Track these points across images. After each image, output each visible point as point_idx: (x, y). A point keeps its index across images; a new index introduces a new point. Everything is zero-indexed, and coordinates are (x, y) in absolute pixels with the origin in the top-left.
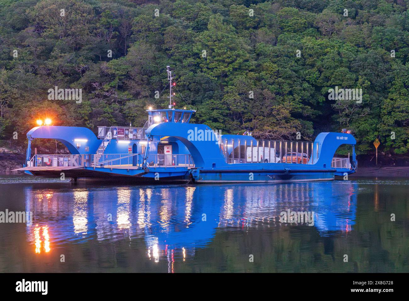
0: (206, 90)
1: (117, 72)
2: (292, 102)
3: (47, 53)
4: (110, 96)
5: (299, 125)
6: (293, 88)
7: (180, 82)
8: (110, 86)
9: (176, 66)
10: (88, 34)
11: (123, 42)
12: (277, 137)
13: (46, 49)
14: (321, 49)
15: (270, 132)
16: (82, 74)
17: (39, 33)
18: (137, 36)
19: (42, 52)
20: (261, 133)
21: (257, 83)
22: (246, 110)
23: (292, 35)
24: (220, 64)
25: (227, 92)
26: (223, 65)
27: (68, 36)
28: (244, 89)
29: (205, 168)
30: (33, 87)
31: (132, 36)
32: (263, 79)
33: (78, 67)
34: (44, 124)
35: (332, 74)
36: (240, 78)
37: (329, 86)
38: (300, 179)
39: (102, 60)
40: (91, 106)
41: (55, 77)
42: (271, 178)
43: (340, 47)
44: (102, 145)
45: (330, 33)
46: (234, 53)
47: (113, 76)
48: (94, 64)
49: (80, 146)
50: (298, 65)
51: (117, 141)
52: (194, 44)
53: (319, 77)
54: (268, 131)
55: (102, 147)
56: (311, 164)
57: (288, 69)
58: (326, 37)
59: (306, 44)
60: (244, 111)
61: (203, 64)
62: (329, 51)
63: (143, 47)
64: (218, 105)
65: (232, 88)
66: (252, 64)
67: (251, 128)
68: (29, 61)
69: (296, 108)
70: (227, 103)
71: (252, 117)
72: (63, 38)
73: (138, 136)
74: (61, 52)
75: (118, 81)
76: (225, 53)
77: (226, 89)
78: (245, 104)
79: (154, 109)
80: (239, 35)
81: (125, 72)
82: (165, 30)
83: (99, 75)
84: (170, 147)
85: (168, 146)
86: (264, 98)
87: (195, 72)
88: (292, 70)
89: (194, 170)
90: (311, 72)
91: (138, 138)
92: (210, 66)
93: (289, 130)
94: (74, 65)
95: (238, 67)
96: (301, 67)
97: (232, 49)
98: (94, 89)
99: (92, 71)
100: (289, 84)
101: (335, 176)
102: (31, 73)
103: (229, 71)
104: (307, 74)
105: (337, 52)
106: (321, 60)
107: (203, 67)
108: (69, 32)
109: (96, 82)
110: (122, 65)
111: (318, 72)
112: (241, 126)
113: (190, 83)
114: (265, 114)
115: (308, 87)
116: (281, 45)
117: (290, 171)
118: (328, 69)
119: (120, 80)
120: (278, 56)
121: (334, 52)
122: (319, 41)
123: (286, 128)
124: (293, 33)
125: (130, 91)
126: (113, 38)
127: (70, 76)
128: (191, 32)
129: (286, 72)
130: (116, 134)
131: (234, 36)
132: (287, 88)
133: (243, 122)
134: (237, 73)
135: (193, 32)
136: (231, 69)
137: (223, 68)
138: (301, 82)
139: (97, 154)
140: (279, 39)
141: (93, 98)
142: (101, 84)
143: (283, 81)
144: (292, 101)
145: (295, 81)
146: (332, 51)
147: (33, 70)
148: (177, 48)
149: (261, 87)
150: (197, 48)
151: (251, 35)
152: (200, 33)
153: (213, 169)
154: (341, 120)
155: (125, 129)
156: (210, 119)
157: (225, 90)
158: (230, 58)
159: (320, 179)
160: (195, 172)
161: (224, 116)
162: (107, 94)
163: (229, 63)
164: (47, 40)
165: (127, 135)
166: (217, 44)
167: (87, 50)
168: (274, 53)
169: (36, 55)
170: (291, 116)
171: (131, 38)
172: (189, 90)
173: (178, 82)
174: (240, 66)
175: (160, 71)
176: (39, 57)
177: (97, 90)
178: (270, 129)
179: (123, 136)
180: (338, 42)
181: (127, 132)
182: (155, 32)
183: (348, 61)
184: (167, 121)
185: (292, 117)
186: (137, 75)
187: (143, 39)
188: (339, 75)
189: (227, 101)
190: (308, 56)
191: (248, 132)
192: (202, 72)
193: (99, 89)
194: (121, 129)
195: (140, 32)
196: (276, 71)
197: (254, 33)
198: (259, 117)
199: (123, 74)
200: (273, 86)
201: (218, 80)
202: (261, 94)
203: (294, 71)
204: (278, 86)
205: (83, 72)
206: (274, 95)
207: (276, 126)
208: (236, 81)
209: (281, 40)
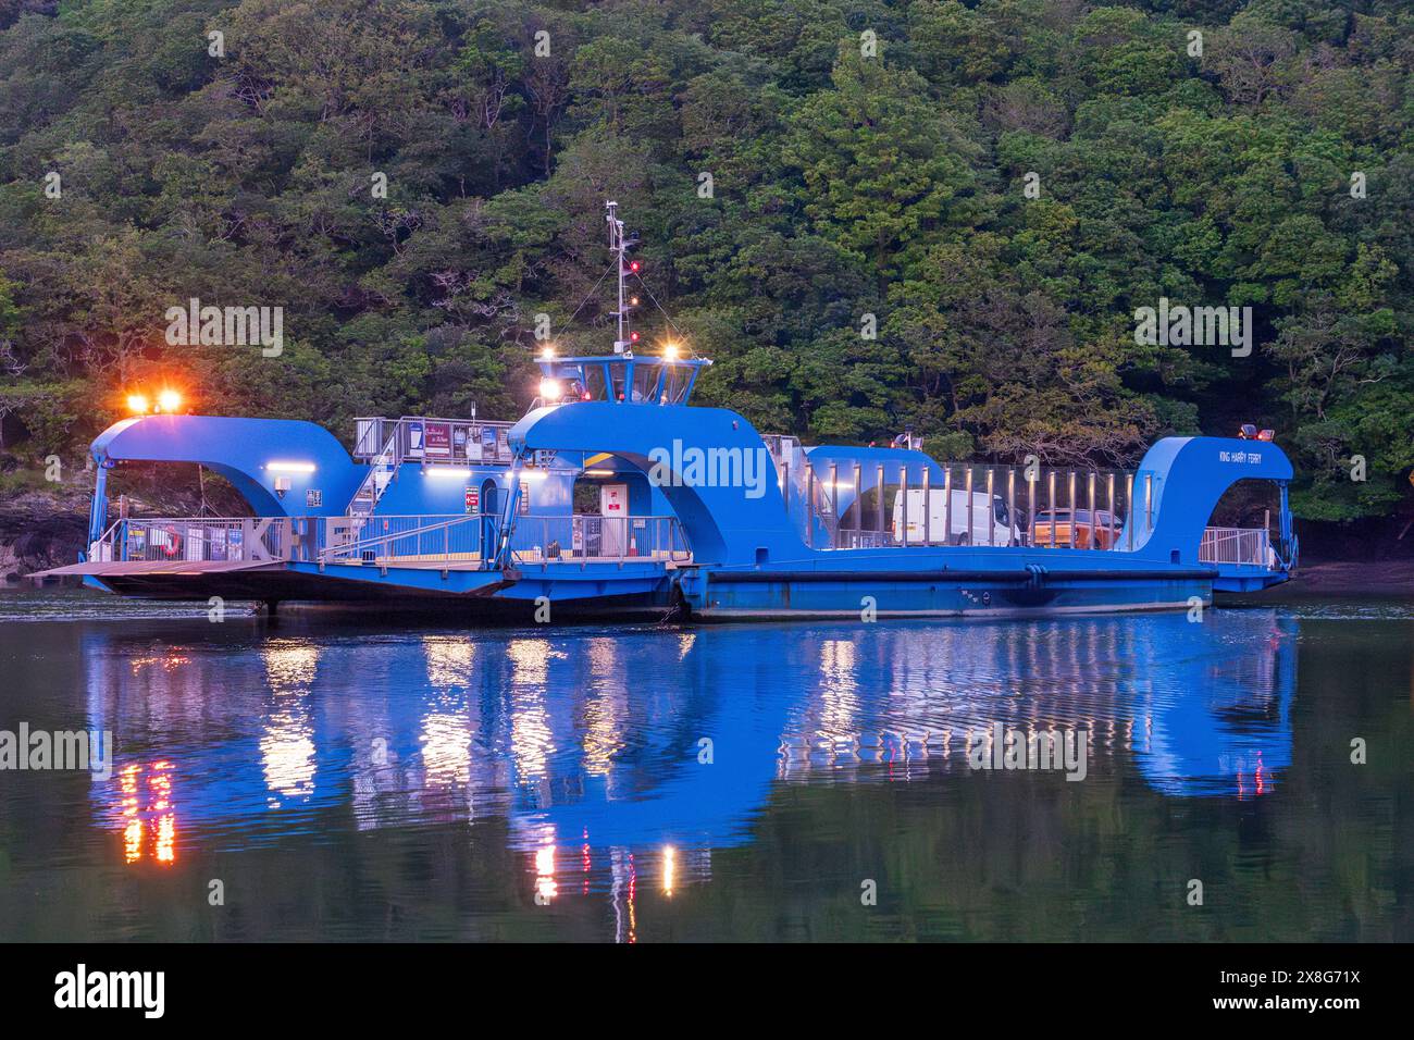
0: (827, 295)
1: (520, 234)
2: (1124, 336)
3: (277, 170)
4: (495, 316)
5: (1150, 414)
6: (1130, 286)
7: (739, 266)
8: (497, 284)
9: (723, 211)
10: (417, 105)
11: (541, 132)
12: (1075, 456)
13: (276, 156)
14: (1226, 151)
15: (1047, 440)
16: (400, 240)
17: (249, 102)
18: (590, 110)
19: (261, 168)
20: (1017, 442)
21: (1005, 272)
22: (967, 364)
23: (1125, 102)
24: (875, 203)
25: (901, 303)
26: (884, 209)
27: (349, 111)
28: (957, 292)
29: (730, 566)
30: (230, 288)
31: (570, 110)
32: (1023, 256)
33: (384, 217)
34: (157, 410)
35: (1266, 236)
36: (943, 254)
37: (1256, 281)
38: (1089, 605)
39: (468, 194)
40: (429, 350)
41: (304, 251)
42: (975, 600)
43: (1292, 143)
44: (369, 483)
45: (1259, 96)
46: (925, 167)
47: (505, 248)
48: (441, 206)
49: (287, 487)
50: (1144, 207)
51: (422, 468)
52: (783, 137)
53: (1220, 248)
54: (1042, 435)
55: (369, 491)
56: (1126, 550)
57: (1109, 220)
58: (1245, 108)
59: (1176, 135)
60: (958, 366)
61: (815, 204)
62: (1255, 158)
63: (610, 148)
64: (868, 348)
65: (916, 289)
66: (986, 204)
67: (984, 425)
68: (216, 196)
69: (1139, 357)
70: (902, 341)
71: (988, 387)
72: (333, 118)
73: (500, 451)
74: (329, 167)
75: (524, 265)
76: (893, 168)
77: (895, 291)
78: (964, 345)
79: (562, 356)
80: (942, 105)
81: (548, 236)
82: (683, 88)
83: (457, 245)
84: (622, 490)
85: (614, 488)
86: (1029, 324)
87: (789, 233)
88: (1124, 225)
89: (688, 574)
90: (1192, 232)
91: (501, 459)
92: (839, 213)
93: (1116, 432)
94: (370, 211)
95: (938, 215)
96: (1156, 214)
97: (915, 154)
98: (442, 293)
99: (435, 233)
100: (1114, 273)
101: (1214, 591)
102: (222, 241)
103: (907, 227)
104: (1176, 238)
105: (1282, 163)
106: (1226, 190)
107: (816, 215)
108: (354, 99)
109: (447, 269)
110: (536, 209)
111: (1218, 232)
112: (949, 420)
113: (772, 272)
114: (1033, 377)
115: (1181, 284)
116: (1085, 137)
117: (1045, 577)
118: (1249, 220)
119: (530, 260)
120: (1075, 177)
121: (1273, 162)
122: (1220, 124)
123: (1103, 424)
124: (1128, 96)
125: (563, 299)
126: (504, 116)
127: (357, 248)
128: (773, 94)
129: (1104, 232)
130: (421, 443)
131: (923, 107)
132: (1108, 289)
133: (956, 405)
134: (935, 235)
135: (782, 95)
136: (914, 224)
137: (883, 218)
138: (1158, 266)
139: (349, 514)
140: (1079, 116)
141: (436, 325)
142: (463, 277)
143: (1095, 262)
144: (1125, 333)
145: (1137, 263)
146: (1264, 156)
147: (229, 229)
148: (728, 150)
149: (1018, 283)
150: (794, 149)
151: (982, 104)
152: (805, 96)
153: (758, 568)
154: (1295, 397)
155: (452, 425)
156: (840, 396)
157: (892, 296)
158: (908, 184)
159: (1157, 605)
160: (693, 579)
161: (889, 384)
162: (484, 310)
163: (907, 202)
164: (277, 125)
165: (459, 450)
166: (863, 137)
167: (416, 158)
168: (1061, 165)
169: (242, 175)
170: (1121, 384)
171: (568, 116)
172: (770, 295)
173: (732, 267)
174: (944, 213)
175: (670, 231)
176: (249, 184)
177: (451, 296)
178: (1049, 428)
179: (447, 451)
180: (1286, 126)
181: (459, 437)
182: (651, 96)
183: (1322, 192)
184: (588, 396)
185: (1125, 388)
186: (586, 243)
187: (609, 120)
188: (1291, 241)
189: (902, 333)
190: (1180, 176)
191: (908, 438)
192: (811, 231)
193: (460, 294)
194: (437, 428)
195: (599, 96)
196: (1068, 228)
197: (991, 98)
198: (1012, 388)
199: (541, 239)
200: (1059, 281)
201: (866, 261)
202: (1018, 308)
203: (1133, 228)
204: (1078, 281)
205: (404, 233)
206: (1062, 312)
207: (1070, 419)
208: (932, 264)
209: (1087, 122)
